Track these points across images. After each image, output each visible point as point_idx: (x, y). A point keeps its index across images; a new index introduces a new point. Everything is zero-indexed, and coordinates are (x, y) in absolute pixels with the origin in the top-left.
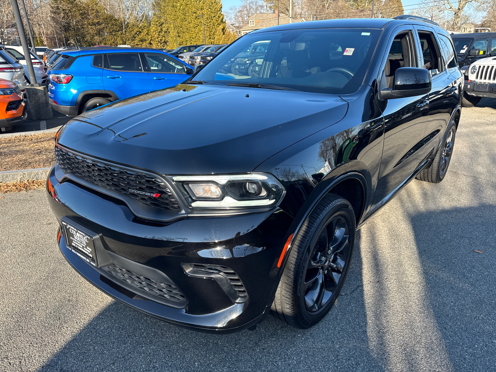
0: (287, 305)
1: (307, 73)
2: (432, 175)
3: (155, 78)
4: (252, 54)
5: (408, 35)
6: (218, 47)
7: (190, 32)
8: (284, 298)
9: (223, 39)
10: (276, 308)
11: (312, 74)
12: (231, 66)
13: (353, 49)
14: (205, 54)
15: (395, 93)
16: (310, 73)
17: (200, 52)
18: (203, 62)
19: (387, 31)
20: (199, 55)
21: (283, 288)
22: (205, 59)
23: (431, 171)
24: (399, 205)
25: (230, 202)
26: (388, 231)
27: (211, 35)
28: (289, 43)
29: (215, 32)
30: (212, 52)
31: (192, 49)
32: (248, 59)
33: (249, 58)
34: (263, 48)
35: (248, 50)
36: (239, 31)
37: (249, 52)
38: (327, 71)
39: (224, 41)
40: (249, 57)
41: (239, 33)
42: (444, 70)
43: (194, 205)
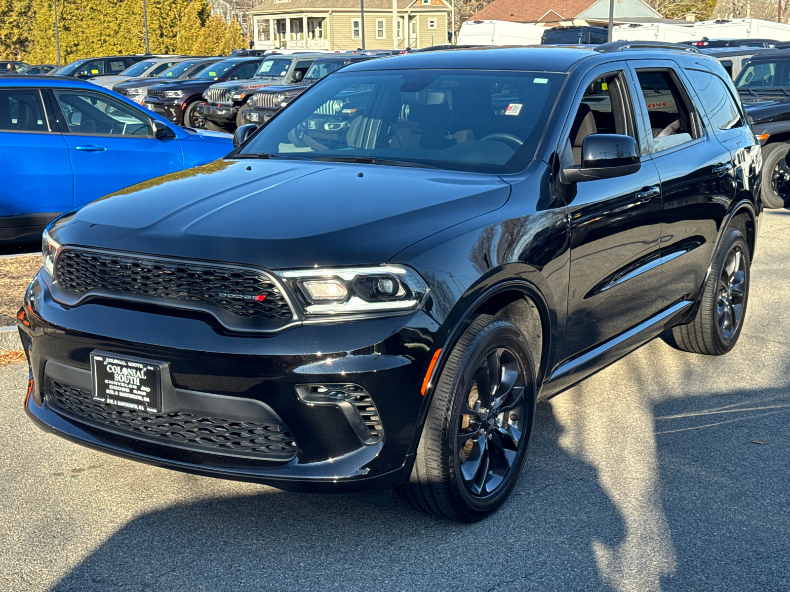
0: (434, 462)
1: (448, 140)
2: (703, 336)
3: (78, 148)
4: (294, 85)
5: (618, 78)
6: (195, 64)
7: (102, 17)
8: (429, 452)
9: (201, 39)
10: (418, 474)
11: (458, 142)
12: (236, 114)
13: (520, 106)
14: (161, 82)
15: (585, 172)
16: (454, 141)
17: (142, 76)
18: (155, 104)
19: (575, 76)
20: (141, 84)
21: (429, 436)
22: (162, 97)
23: (699, 329)
24: (636, 388)
25: (358, 304)
26: (607, 423)
27: (165, 26)
28: (417, 93)
29: (175, 18)
30: (177, 77)
31: (115, 66)
32: (286, 98)
33: (288, 95)
34: (326, 69)
35: (283, 73)
36: (244, 16)
37: (286, 77)
38: (482, 139)
39: (203, 45)
40: (288, 91)
41: (245, 21)
42: (704, 135)
43: (310, 309)
